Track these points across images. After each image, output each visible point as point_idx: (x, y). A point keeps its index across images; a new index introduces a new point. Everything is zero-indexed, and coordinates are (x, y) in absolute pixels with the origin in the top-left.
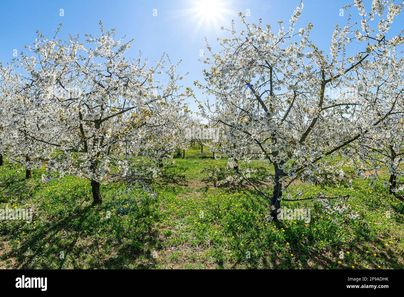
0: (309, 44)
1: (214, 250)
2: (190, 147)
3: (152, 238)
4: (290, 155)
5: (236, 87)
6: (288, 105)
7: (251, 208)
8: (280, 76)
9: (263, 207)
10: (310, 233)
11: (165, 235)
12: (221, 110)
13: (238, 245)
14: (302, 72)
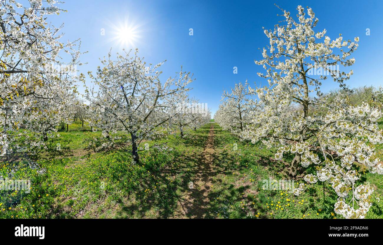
0: (157, 79)
1: (111, 196)
2: (73, 122)
3: (58, 215)
4: (139, 128)
5: (114, 85)
6: (140, 102)
7: (122, 160)
8: (139, 88)
9: (129, 158)
10: (156, 162)
11: (69, 205)
12: (100, 97)
13: (123, 185)
14: (150, 89)
